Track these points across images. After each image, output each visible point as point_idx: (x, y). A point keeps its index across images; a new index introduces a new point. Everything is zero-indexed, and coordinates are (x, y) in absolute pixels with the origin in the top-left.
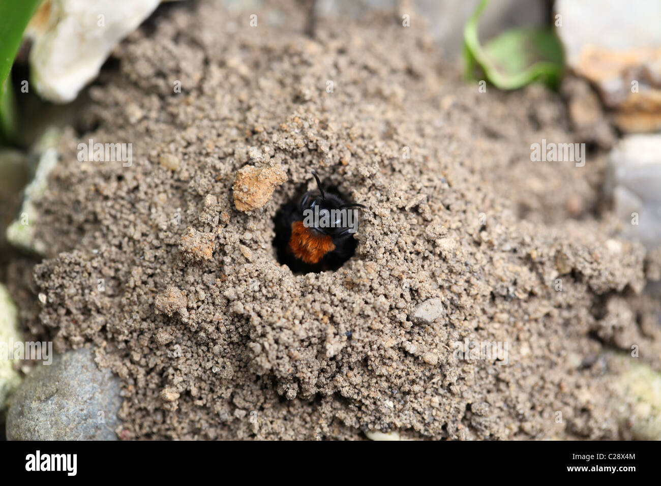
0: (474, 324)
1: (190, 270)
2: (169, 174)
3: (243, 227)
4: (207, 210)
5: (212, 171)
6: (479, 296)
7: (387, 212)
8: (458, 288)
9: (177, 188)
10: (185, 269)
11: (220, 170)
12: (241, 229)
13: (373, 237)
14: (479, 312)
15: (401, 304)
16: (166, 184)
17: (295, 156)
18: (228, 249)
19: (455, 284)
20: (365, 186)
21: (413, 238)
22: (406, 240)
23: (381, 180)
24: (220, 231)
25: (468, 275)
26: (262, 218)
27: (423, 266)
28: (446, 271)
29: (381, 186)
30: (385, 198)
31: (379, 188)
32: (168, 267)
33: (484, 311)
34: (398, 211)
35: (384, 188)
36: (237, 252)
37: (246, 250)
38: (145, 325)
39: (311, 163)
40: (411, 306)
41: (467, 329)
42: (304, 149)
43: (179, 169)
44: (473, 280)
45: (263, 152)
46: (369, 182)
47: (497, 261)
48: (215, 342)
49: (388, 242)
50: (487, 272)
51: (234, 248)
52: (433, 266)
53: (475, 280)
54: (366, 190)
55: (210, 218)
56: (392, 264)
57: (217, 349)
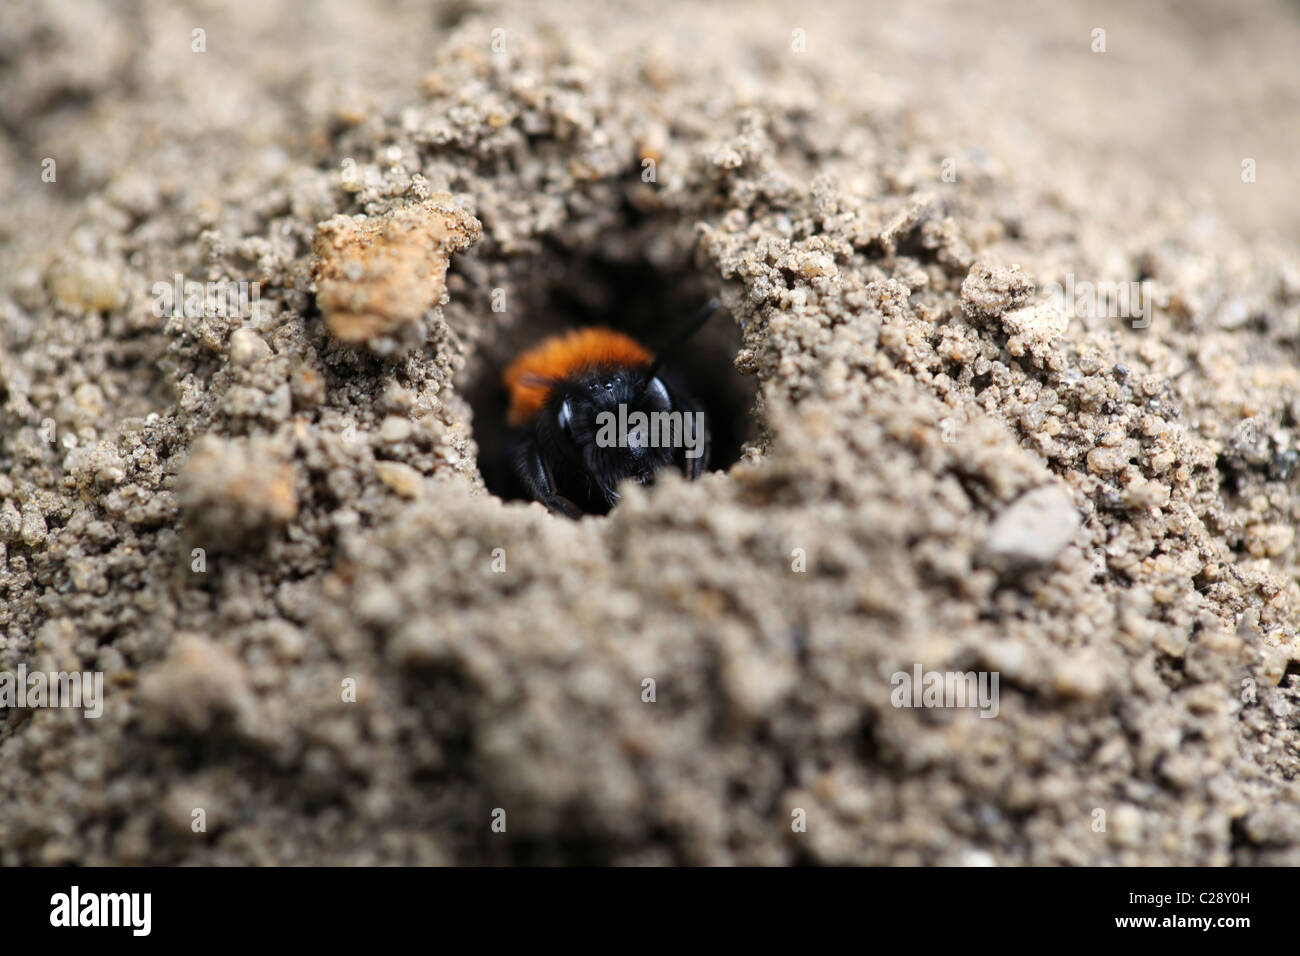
0: (1189, 563)
1: (232, 578)
2: (94, 323)
3: (373, 410)
4: (246, 376)
5: (232, 270)
6: (1184, 473)
7: (826, 262)
8: (1110, 453)
9: (129, 363)
10: (215, 583)
11: (258, 256)
12: (369, 416)
13: (799, 340)
14: (1198, 528)
15: (942, 520)
16: (91, 356)
17: (487, 167)
18: (341, 481)
19: (1099, 444)
20: (735, 206)
21: (930, 329)
22: (909, 333)
23: (780, 176)
24: (303, 431)
25: (1131, 410)
26: (428, 376)
27: (982, 405)
28: (1061, 409)
29: (785, 196)
30: (808, 225)
31: (780, 202)
32: (156, 593)
33: (1211, 525)
34: (860, 260)
35: (798, 199)
36: (371, 490)
37: (400, 474)
38: (122, 790)
39: (543, 183)
40: (975, 528)
41: (1169, 576)
42: (511, 137)
43: (122, 298)
44: (1154, 425)
45: (385, 168)
46: (743, 189)
47: (1214, 358)
48: (361, 779)
49: (853, 341)
50: (1191, 401)
51: (359, 478)
52: (1013, 399)
53: (1160, 421)
54: (739, 215)
55: (259, 396)
56: (882, 405)
57: (377, 801)
